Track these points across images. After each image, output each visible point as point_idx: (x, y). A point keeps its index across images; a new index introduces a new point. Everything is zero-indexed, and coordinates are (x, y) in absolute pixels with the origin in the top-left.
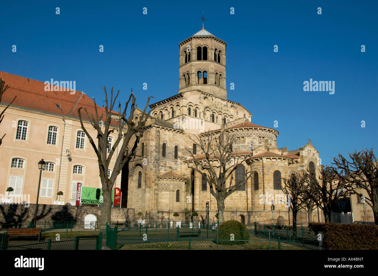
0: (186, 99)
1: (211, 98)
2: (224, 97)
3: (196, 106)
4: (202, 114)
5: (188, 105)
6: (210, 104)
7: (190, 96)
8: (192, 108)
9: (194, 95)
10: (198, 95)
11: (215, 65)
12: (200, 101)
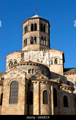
0: (8, 59)
2: (37, 49)
3: (15, 60)
5: (9, 61)
7: (11, 56)
8: (13, 62)
9: (14, 55)
11: (30, 33)
12: (18, 57)
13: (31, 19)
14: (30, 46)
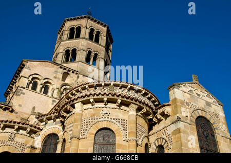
0: (30, 69)
1: (76, 76)
3: (46, 80)
4: (56, 91)
5: (31, 77)
6: (73, 82)
7: (38, 67)
8: (39, 82)
9: (46, 67)
10: (53, 68)
11: (88, 43)
12: (55, 75)
13: (92, 20)
14: (83, 66)
